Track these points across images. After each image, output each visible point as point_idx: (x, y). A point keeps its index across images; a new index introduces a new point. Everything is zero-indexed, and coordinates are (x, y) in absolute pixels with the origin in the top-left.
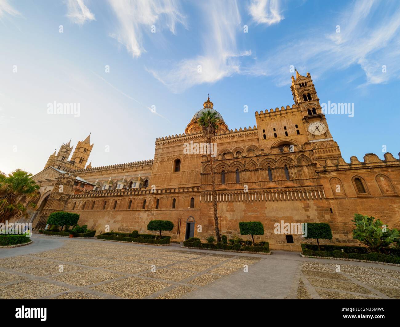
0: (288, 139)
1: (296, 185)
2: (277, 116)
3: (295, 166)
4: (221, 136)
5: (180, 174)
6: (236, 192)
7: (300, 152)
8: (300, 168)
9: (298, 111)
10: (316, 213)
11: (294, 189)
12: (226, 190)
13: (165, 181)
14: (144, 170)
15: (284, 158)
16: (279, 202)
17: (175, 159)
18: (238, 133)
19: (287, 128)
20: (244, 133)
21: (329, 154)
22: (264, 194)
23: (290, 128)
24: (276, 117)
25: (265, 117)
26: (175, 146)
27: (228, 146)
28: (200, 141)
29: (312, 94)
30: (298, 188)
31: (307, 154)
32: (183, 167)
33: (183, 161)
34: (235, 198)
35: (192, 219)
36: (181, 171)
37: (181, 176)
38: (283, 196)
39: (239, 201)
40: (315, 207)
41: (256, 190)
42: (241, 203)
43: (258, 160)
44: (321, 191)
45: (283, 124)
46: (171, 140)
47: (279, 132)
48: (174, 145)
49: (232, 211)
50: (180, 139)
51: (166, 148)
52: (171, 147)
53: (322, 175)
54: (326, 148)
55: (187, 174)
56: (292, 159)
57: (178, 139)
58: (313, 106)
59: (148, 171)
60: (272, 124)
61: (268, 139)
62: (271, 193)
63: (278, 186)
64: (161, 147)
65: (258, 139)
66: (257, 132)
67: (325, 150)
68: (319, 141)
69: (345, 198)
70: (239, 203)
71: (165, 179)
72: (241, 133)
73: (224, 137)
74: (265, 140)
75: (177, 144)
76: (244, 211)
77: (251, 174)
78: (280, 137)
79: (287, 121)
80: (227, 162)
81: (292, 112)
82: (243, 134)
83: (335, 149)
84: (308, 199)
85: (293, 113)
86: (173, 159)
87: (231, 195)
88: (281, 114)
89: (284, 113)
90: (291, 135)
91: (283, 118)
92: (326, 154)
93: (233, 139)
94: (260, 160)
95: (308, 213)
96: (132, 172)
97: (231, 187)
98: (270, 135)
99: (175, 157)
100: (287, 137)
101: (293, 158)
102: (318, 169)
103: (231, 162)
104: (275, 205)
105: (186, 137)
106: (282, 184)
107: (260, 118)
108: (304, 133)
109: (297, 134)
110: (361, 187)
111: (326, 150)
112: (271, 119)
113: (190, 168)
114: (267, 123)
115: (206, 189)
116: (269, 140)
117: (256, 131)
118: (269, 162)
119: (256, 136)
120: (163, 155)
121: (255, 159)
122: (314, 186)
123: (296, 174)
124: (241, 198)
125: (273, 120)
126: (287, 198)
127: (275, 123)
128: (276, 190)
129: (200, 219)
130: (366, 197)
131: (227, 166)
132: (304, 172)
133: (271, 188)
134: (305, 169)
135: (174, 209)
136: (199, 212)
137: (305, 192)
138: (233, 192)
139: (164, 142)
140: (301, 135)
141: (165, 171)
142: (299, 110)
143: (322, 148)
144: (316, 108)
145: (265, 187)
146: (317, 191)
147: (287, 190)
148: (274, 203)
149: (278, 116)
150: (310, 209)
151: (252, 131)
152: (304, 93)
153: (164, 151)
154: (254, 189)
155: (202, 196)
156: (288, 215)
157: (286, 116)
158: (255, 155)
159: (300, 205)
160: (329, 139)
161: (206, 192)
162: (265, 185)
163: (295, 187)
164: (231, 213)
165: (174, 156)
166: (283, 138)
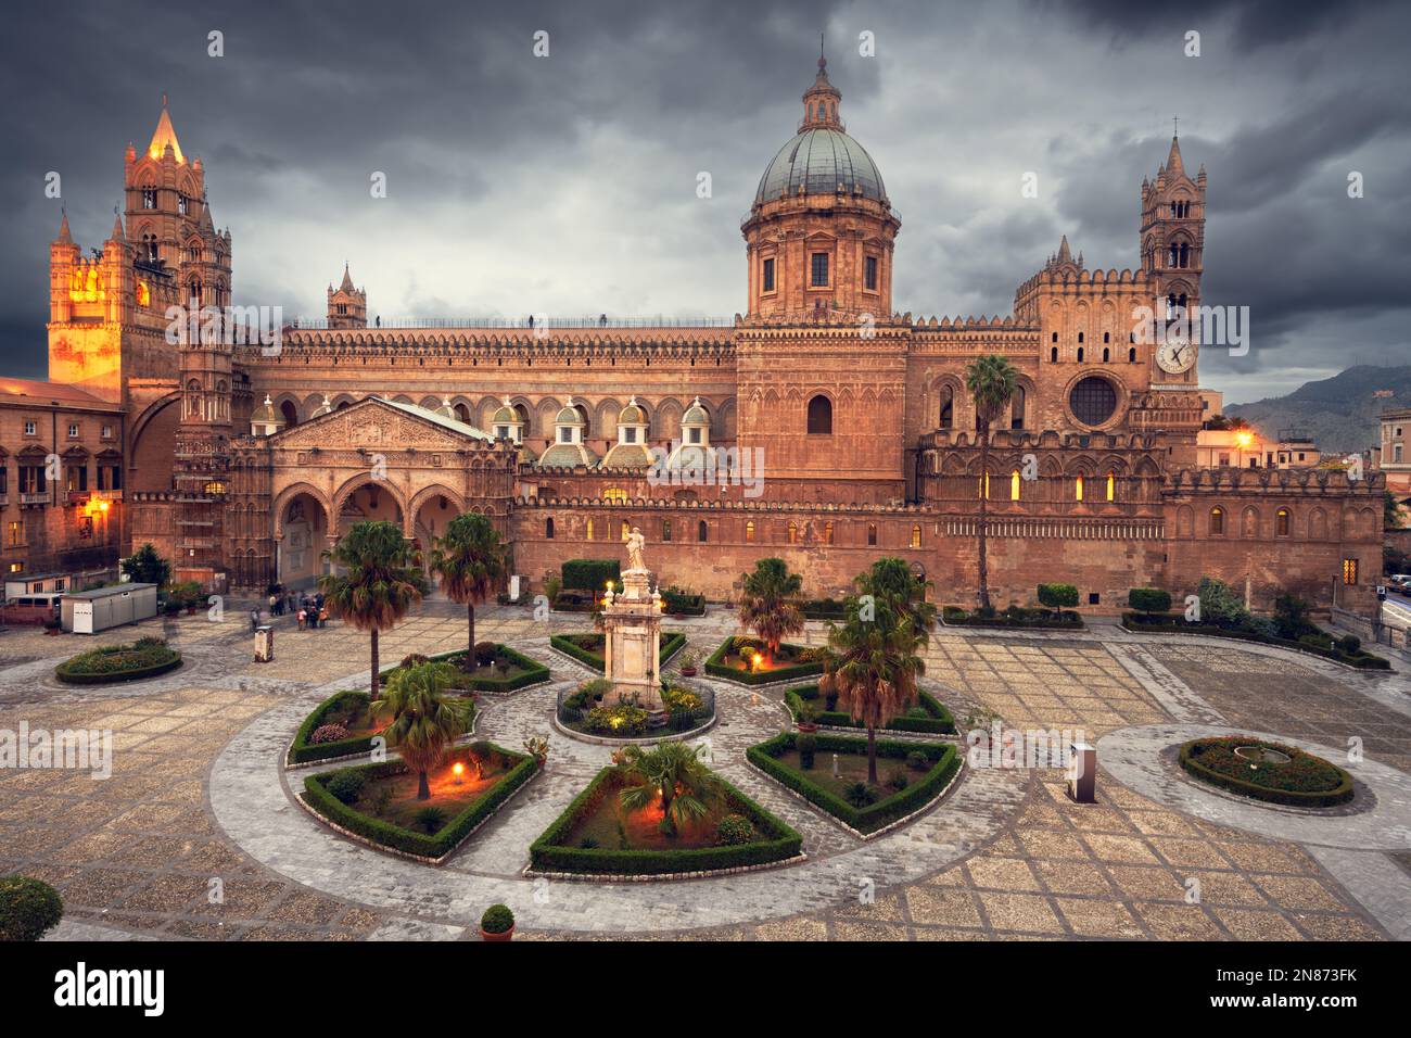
0: (1107, 370)
1: (1123, 514)
2: (1096, 296)
3: (1129, 479)
4: (941, 334)
5: (834, 442)
6: (1012, 519)
7: (1145, 451)
8: (1136, 483)
9: (1147, 293)
10: (1143, 561)
11: (1119, 521)
12: (993, 515)
13: (788, 455)
14: (623, 371)
15: (1113, 459)
16: (1090, 543)
17: (814, 396)
18: (988, 333)
19: (1111, 338)
20: (1005, 334)
21: (1180, 423)
22: (1065, 527)
23: (1116, 340)
24: (1092, 300)
25: (1066, 294)
26: (808, 354)
27: (959, 367)
28: (890, 351)
29: (1192, 249)
30: (1126, 520)
31: (1154, 456)
32: (841, 422)
33: (840, 405)
34: (1009, 532)
35: (919, 567)
36: (836, 433)
37: (837, 447)
38: (1097, 531)
39: (1018, 538)
40: (1144, 552)
41: (1051, 519)
42: (1022, 540)
43: (1063, 457)
44: (1160, 528)
45: (1104, 324)
46: (793, 332)
47: (1090, 348)
48: (806, 350)
49: (1002, 553)
50: (824, 332)
51: (779, 355)
52: (794, 355)
53: (1169, 499)
54: (1179, 409)
55: (854, 445)
56: (1126, 464)
57: (818, 332)
58: (1183, 289)
59: (638, 376)
60: (1078, 319)
61: (1062, 363)
62: (1078, 525)
63: (1092, 513)
64: (759, 348)
65: (1037, 359)
66: (1038, 337)
67: (1175, 413)
68: (1170, 388)
69: (1190, 540)
70: (1015, 541)
71: (789, 450)
72: (996, 333)
73: (948, 338)
74: (1054, 367)
75: (816, 349)
76: (1026, 554)
77: (1044, 486)
78: (1090, 361)
79: (1114, 317)
80: (998, 455)
81: (1133, 293)
82: (1001, 338)
83: (1194, 415)
84: (1137, 540)
85: (1135, 297)
86: (808, 393)
87: (1002, 525)
88: (1105, 294)
89: (1113, 293)
90: (1116, 360)
91: (1108, 307)
92: (1175, 423)
93: (973, 348)
94: (1068, 459)
95: (1131, 561)
96: (569, 375)
97: (1002, 510)
98: (1068, 352)
99: (812, 388)
100: (1106, 366)
101: (1129, 462)
102: (1167, 488)
103: (1007, 455)
104: (1081, 546)
105: (843, 331)
106: (1099, 510)
107: (1052, 293)
108: (1145, 359)
109: (1128, 360)
110: (1218, 522)
111: (1178, 415)
112: (1079, 304)
113: (861, 429)
114: (1067, 313)
115: (948, 510)
116: (1063, 368)
117: (1035, 335)
118: (1082, 464)
119: (1035, 348)
120: (769, 377)
121: (1056, 455)
122: (1153, 518)
123: (1126, 492)
124: (1021, 532)
125: (1082, 307)
126: (1103, 535)
127: (1085, 317)
128: (1087, 520)
129: (937, 567)
130: (1219, 541)
131: (998, 465)
132: (1142, 490)
133: (1079, 517)
134: (1145, 484)
135: (873, 547)
136: (934, 555)
137: (1134, 528)
138: (1006, 519)
139: (769, 332)
140: (1138, 363)
141: (785, 429)
142: (1150, 290)
143: (1171, 409)
144: (1189, 296)
145: (1069, 513)
146: (1154, 528)
147: (1106, 521)
148: (1079, 543)
149: (1097, 298)
150: (1135, 555)
151: (1026, 333)
152: (1174, 240)
153: (771, 365)
154: (1048, 516)
155: (939, 523)
156: (1100, 564)
157: (1115, 303)
158: (1058, 447)
159: (1122, 548)
160: (1189, 388)
161: (949, 517)
162: (1067, 511)
163: (1120, 517)
164: (1001, 558)
165: (810, 385)
166: (1097, 366)
